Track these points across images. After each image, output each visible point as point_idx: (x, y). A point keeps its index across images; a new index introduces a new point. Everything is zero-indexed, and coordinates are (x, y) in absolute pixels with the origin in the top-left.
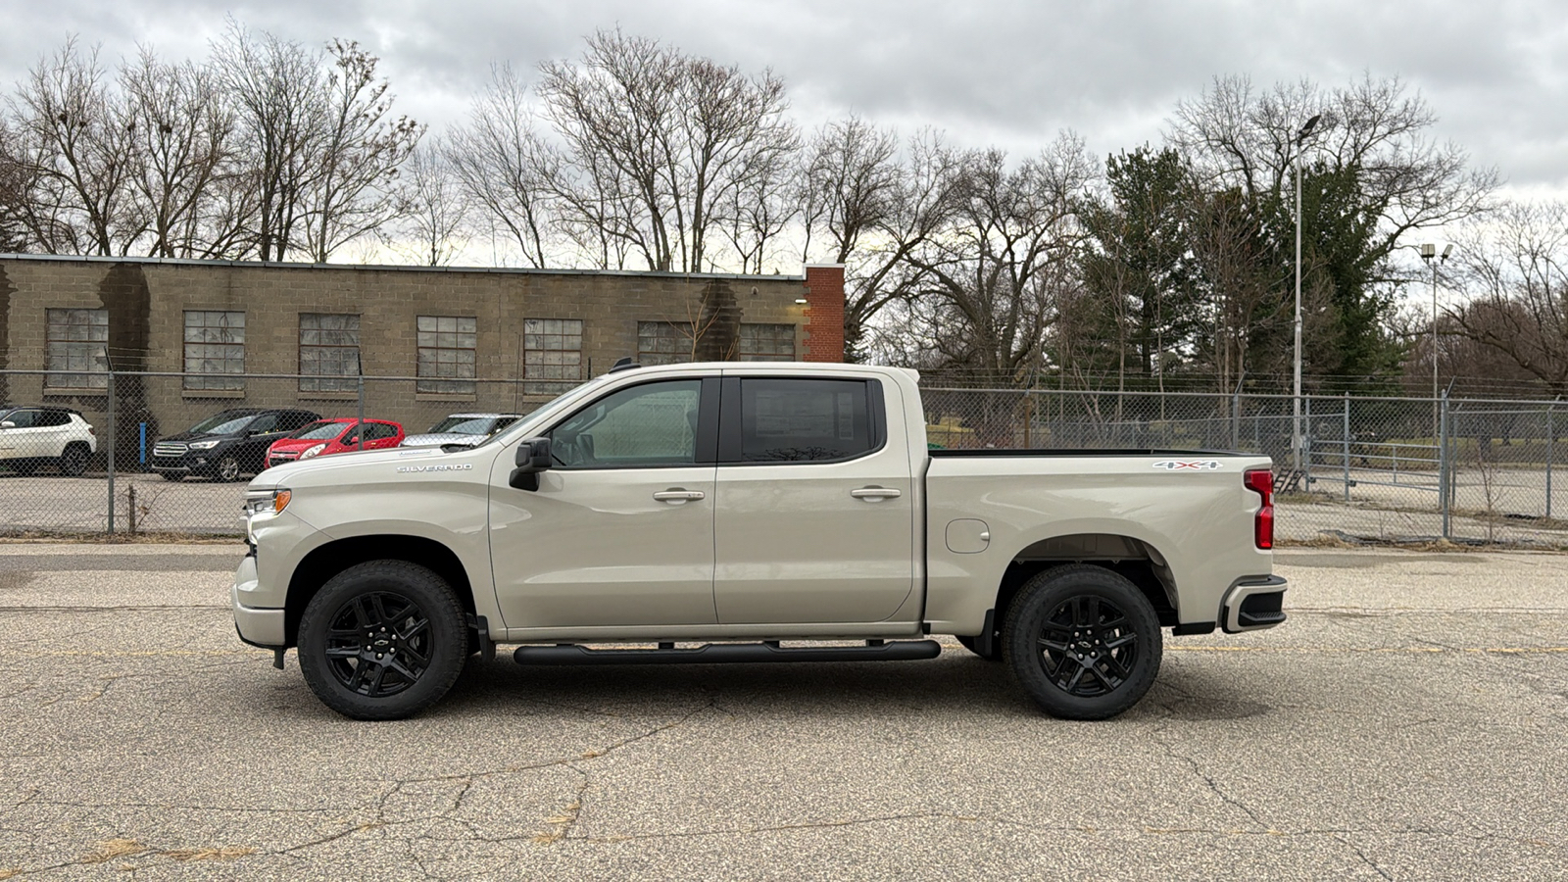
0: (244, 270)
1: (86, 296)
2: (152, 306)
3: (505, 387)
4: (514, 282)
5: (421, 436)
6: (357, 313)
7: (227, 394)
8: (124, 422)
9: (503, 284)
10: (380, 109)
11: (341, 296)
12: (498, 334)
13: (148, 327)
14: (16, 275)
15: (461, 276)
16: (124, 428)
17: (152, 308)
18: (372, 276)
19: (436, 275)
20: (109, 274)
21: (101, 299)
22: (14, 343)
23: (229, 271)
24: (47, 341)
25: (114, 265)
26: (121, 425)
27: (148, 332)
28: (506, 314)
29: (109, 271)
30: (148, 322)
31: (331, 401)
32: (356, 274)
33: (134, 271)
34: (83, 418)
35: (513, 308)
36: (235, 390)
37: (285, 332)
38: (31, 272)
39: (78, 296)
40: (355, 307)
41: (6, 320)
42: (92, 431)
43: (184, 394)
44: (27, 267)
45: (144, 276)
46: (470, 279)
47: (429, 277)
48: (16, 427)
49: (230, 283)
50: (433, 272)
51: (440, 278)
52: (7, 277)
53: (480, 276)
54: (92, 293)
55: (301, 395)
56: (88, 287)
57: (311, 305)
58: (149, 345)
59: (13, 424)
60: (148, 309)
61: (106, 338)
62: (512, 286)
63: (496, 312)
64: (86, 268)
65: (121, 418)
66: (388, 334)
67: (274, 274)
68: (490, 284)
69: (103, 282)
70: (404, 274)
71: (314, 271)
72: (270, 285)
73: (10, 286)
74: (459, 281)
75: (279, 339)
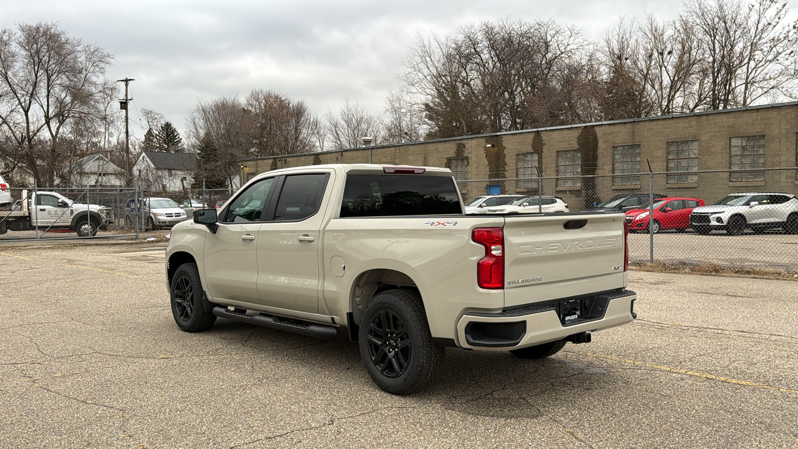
0: (640, 123)
1: (572, 144)
2: (599, 145)
3: (784, 174)
4: (790, 111)
5: (710, 207)
6: (696, 139)
7: (632, 187)
8: (587, 202)
9: (782, 113)
10: (779, 18)
11: (688, 131)
12: (779, 144)
13: (597, 156)
14: (545, 137)
15: (756, 111)
16: (587, 205)
17: (599, 146)
18: (704, 118)
19: (741, 112)
20: (581, 133)
21: (578, 144)
22: (545, 168)
23: (633, 124)
24: (557, 166)
25: (583, 128)
26: (586, 204)
27: (597, 158)
28: (784, 131)
29: (581, 131)
30: (597, 154)
31: (683, 188)
32: (696, 118)
33: (591, 130)
34: (563, 201)
35: (789, 127)
36: (637, 184)
37: (661, 153)
38: (551, 135)
39: (569, 144)
40: (695, 136)
41: (542, 158)
42: (567, 207)
43: (613, 187)
44: (549, 133)
45: (596, 132)
46: (760, 113)
47: (736, 114)
48: (529, 205)
49: (634, 130)
50: (739, 111)
51: (743, 114)
52: (542, 139)
53: (767, 109)
54: (574, 142)
55: (668, 186)
56: (572, 140)
57: (673, 137)
58: (598, 165)
59: (527, 204)
60: (597, 147)
61: (580, 163)
62: (788, 113)
63: (778, 131)
64: (572, 131)
65: (586, 200)
66: (713, 149)
67: (655, 123)
68: (773, 114)
69: (579, 137)
70: (722, 114)
71: (674, 119)
72: (652, 129)
73: (543, 142)
74: (755, 114)
75: (657, 157)
